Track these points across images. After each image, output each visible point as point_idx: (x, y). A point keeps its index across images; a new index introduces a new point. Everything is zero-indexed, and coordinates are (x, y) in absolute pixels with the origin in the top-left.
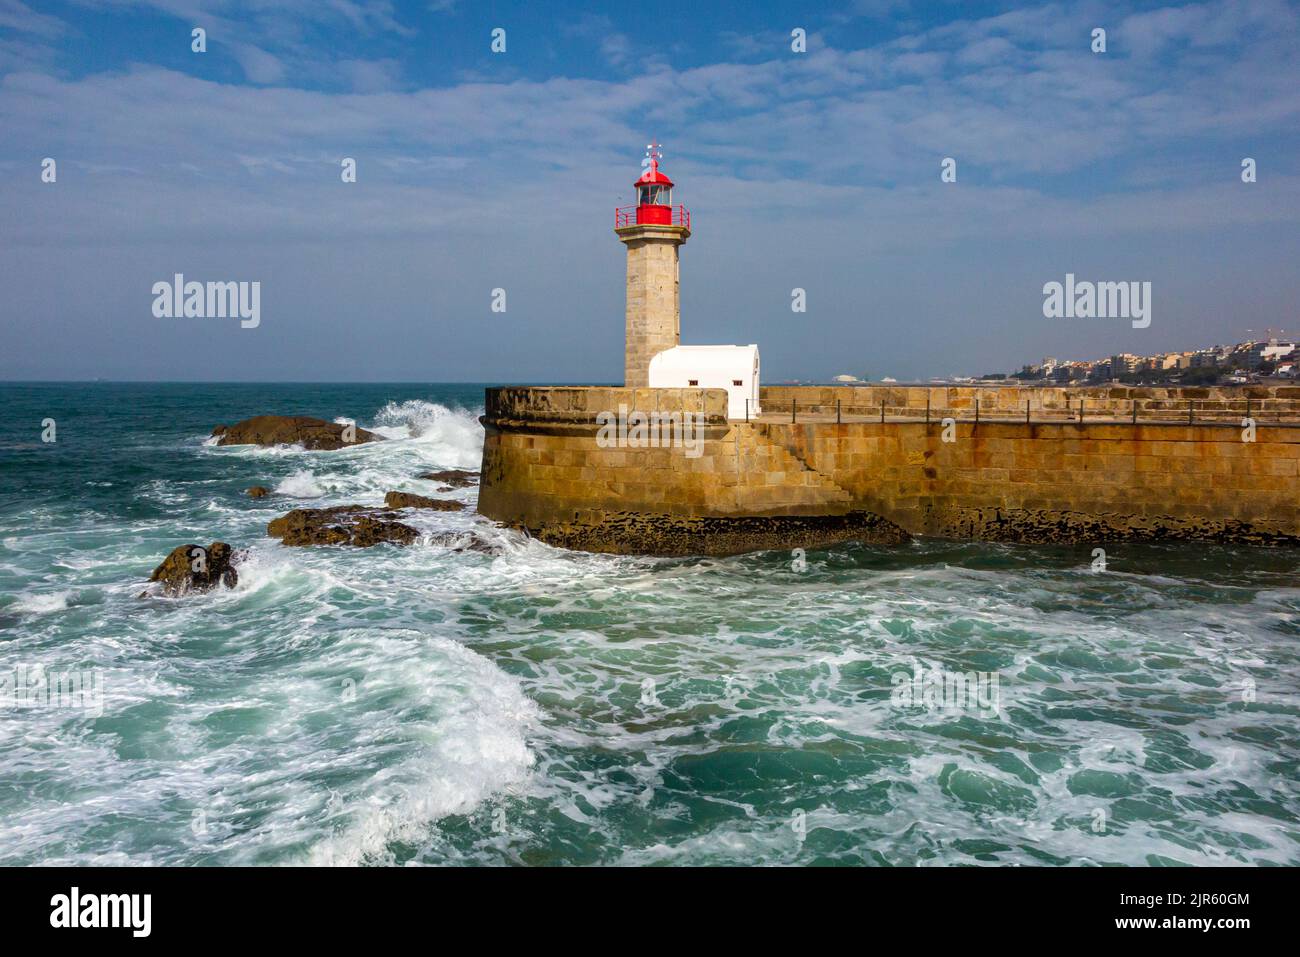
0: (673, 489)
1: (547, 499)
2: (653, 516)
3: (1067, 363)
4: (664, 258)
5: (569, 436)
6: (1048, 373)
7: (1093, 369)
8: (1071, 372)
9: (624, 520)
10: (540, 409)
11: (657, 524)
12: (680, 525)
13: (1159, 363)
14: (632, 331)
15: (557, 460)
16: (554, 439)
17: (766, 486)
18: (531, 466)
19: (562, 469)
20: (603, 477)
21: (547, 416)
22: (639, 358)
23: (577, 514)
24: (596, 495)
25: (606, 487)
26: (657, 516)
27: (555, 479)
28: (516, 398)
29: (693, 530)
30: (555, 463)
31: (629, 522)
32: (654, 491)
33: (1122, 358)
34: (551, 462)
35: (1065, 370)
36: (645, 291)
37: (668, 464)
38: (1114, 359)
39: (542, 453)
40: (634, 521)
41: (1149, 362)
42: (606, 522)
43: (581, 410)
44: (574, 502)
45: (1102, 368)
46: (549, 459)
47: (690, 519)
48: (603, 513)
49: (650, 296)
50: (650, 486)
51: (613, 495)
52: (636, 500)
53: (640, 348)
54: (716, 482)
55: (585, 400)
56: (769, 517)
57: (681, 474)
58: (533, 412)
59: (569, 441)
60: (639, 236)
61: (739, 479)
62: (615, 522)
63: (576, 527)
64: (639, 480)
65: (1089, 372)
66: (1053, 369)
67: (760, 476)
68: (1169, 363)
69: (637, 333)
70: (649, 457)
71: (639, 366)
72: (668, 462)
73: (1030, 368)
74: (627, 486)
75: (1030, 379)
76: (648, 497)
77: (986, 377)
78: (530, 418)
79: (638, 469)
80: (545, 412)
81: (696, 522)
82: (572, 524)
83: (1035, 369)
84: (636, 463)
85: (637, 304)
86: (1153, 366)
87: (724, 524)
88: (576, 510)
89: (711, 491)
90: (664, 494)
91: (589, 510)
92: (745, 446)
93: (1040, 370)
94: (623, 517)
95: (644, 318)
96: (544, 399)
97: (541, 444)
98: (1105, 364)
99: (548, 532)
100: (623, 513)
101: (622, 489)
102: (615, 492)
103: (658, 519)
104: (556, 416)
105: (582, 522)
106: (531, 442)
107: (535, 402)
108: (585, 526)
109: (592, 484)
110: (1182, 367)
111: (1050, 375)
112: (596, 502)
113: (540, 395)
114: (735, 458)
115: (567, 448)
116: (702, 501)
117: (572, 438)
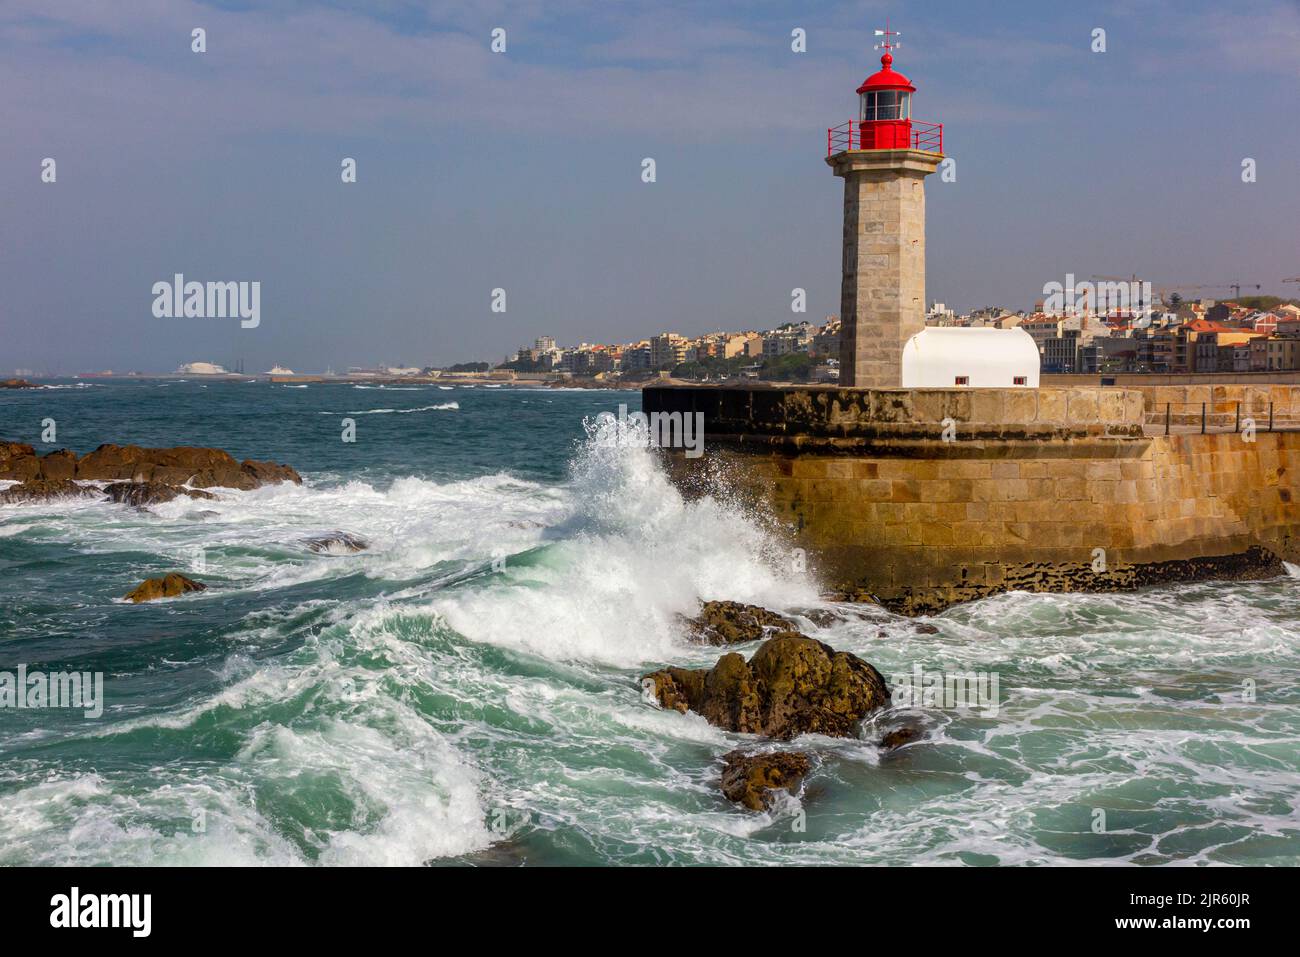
0: (1093, 528)
1: (912, 553)
2: (1071, 567)
3: (584, 347)
4: (917, 199)
5: (945, 457)
6: (554, 361)
7: (624, 356)
8: (591, 360)
9: (1033, 575)
10: (890, 420)
11: (1076, 578)
12: (1106, 577)
13: (720, 349)
14: (869, 305)
15: (924, 494)
16: (917, 465)
17: (1182, 518)
18: (874, 506)
19: (935, 508)
20: (998, 515)
21: (902, 431)
22: (884, 344)
23: (964, 571)
24: (992, 542)
25: (1004, 529)
26: (1076, 566)
27: (922, 521)
28: (836, 404)
29: (1123, 582)
30: (923, 498)
31: (1039, 577)
32: (1068, 531)
33: (668, 338)
34: (916, 497)
35: (582, 357)
36: (899, 247)
37: (1084, 495)
38: (655, 341)
39: (894, 485)
40: (1045, 575)
41: (706, 347)
42: (1008, 579)
43: (963, 420)
44: (958, 555)
45: (636, 355)
46: (910, 493)
47: (1117, 569)
48: (1003, 567)
49: (903, 254)
50: (1063, 525)
51: (1014, 540)
52: (1046, 546)
53: (886, 328)
54: (1141, 515)
55: (968, 406)
56: (1187, 559)
57: (1102, 506)
58: (876, 424)
59: (944, 466)
60: (893, 166)
61: (1159, 512)
62: (1020, 578)
63: (965, 590)
64: (1047, 518)
65: (617, 361)
66: (563, 356)
67: (1175, 504)
68: (734, 348)
69: (880, 306)
70: (1058, 487)
71: (886, 356)
72: (1084, 491)
73: (529, 352)
74: (1034, 526)
75: (530, 371)
76: (1062, 542)
77: (458, 368)
78: (870, 433)
79: (1045, 502)
80: (901, 424)
81: (1126, 571)
82: (959, 586)
83: (535, 356)
84: (1041, 494)
85: (881, 264)
86: (712, 352)
87: (1152, 572)
88: (964, 565)
89: (1137, 527)
90: (1081, 535)
91: (982, 563)
92: (1161, 466)
93: (542, 358)
94: (1031, 571)
95: (896, 285)
96: (897, 404)
97: (892, 473)
98: (642, 349)
99: (918, 600)
100: (1030, 566)
101: (1026, 533)
102: (1017, 536)
103: (1077, 570)
104: (921, 430)
105: (973, 582)
106: (872, 471)
107: (879, 410)
108: (979, 587)
109: (985, 527)
110: (752, 354)
111: (558, 366)
112: (991, 552)
113: (890, 399)
114: (1154, 481)
115: (941, 475)
116: (1130, 542)
117: (948, 462)
